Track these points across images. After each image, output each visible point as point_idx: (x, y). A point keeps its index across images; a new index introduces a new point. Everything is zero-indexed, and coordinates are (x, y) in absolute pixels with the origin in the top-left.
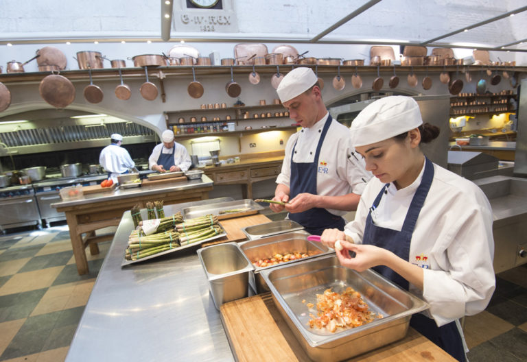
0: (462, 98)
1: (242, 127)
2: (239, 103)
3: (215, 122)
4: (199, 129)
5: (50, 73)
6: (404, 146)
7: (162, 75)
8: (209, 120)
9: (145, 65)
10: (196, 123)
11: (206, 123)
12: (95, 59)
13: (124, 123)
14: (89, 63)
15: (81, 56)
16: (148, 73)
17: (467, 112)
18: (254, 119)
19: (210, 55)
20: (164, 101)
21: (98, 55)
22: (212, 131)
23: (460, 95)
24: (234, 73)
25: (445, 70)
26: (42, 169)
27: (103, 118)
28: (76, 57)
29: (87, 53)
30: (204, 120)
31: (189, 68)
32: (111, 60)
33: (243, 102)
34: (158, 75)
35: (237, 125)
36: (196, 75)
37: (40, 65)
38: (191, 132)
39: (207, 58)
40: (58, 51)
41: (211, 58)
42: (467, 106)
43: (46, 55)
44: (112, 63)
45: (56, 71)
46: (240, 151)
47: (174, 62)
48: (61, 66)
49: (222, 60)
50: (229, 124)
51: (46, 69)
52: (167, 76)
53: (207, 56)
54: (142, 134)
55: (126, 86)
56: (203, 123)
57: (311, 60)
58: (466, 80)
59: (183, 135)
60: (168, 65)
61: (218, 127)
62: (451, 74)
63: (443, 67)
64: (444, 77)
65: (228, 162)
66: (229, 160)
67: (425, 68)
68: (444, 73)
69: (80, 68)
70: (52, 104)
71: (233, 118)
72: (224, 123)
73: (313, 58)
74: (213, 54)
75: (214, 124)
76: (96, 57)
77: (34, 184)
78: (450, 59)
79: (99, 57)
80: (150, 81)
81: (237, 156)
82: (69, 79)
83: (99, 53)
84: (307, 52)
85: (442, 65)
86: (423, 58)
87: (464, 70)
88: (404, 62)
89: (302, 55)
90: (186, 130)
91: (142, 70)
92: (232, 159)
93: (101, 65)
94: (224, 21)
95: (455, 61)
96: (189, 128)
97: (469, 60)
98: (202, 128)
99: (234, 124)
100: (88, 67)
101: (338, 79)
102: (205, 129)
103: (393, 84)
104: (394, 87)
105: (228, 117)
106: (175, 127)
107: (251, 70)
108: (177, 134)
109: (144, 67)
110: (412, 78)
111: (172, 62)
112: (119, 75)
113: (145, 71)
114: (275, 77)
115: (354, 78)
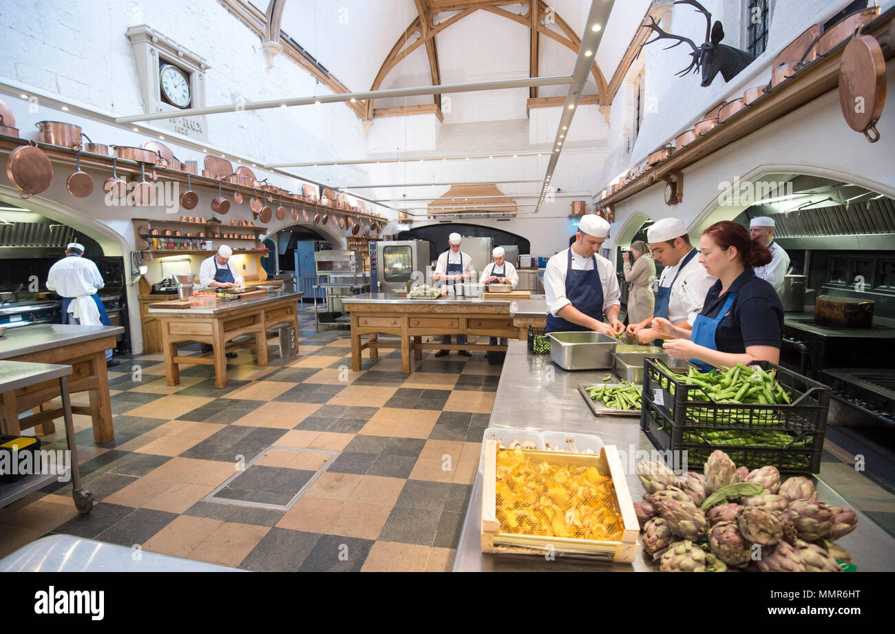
3: (192, 238)
4: (179, 245)
7: (155, 176)
8: (186, 234)
22: (190, 249)
24: (223, 189)
30: (180, 234)
34: (151, 175)
38: (171, 248)
44: (93, 146)
52: (160, 178)
59: (164, 250)
60: (163, 166)
61: (198, 245)
72: (204, 240)
73: (276, 188)
80: (146, 180)
87: (358, 217)
89: (263, 182)
90: (166, 245)
94: (195, 127)
95: (353, 208)
96: (168, 243)
97: (360, 209)
98: (182, 244)
99: (211, 242)
100: (74, 146)
101: (294, 212)
102: (185, 245)
103: (325, 221)
104: (325, 224)
105: (202, 235)
106: (155, 239)
107: (236, 189)
108: (158, 249)
109: (140, 163)
110: (334, 218)
111: (160, 162)
112: (112, 167)
113: (141, 167)
114: (252, 200)
115: (304, 212)
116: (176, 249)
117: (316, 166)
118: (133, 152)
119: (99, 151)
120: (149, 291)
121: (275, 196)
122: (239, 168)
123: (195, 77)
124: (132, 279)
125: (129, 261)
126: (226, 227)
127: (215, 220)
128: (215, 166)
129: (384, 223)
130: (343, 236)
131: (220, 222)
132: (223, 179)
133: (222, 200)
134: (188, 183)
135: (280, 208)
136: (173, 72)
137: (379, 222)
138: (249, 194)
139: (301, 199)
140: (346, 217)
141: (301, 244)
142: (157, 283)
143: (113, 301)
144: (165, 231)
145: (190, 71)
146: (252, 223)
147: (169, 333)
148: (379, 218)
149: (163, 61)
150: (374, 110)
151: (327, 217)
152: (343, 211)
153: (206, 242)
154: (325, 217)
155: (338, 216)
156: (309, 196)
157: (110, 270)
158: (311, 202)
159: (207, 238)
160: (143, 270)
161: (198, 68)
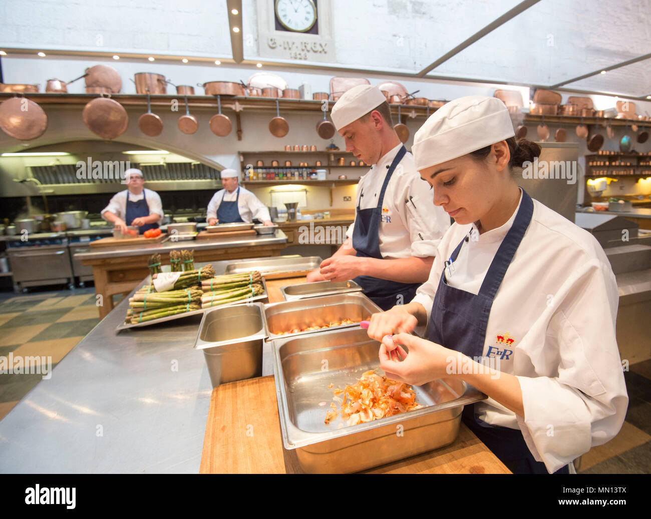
0: (602, 157)
1: (335, 175)
2: (333, 147)
3: (302, 168)
4: (281, 176)
5: (98, 96)
6: (486, 167)
7: (237, 107)
8: (295, 164)
9: (218, 93)
10: (278, 168)
11: (290, 168)
12: (155, 82)
13: (190, 164)
14: (149, 87)
15: (140, 78)
16: (221, 103)
17: (609, 173)
18: (350, 167)
19: (300, 87)
20: (240, 138)
21: (161, 78)
22: (297, 178)
23: (600, 153)
25: (582, 122)
26: (82, 215)
27: (164, 156)
28: (133, 79)
29: (148, 76)
30: (288, 164)
31: (273, 102)
32: (177, 85)
33: (337, 145)
34: (233, 107)
35: (330, 173)
36: (280, 109)
37: (88, 86)
38: (270, 178)
39: (296, 91)
40: (111, 71)
41: (301, 91)
42: (608, 167)
43: (96, 75)
44: (178, 88)
45: (106, 94)
46: (331, 205)
47: (254, 92)
48: (115, 89)
49: (314, 94)
50: (318, 171)
51: (94, 91)
52: (244, 108)
53: (297, 88)
54: (211, 179)
55: (192, 118)
56: (287, 168)
57: (422, 101)
58: (606, 134)
60: (247, 96)
61: (305, 174)
62: (590, 128)
63: (579, 119)
64: (581, 131)
65: (315, 218)
66: (317, 215)
67: (559, 118)
68: (581, 125)
69: (137, 92)
70: (98, 134)
71: (325, 164)
72: (313, 169)
73: (424, 99)
74: (303, 86)
75: (300, 170)
76: (159, 80)
77: (69, 232)
78: (588, 110)
79: (161, 81)
80: (223, 113)
81: (327, 211)
82: (123, 105)
83: (163, 76)
84: (418, 91)
85: (579, 116)
86: (556, 107)
87: (605, 124)
88: (534, 110)
89: (411, 95)
90: (265, 176)
91: (213, 100)
92: (320, 214)
93: (164, 90)
94: (319, 48)
96: (268, 173)
98: (284, 175)
99: (324, 171)
102: (289, 175)
105: (318, 163)
108: (253, 179)
109: (216, 96)
112: (185, 104)
128: (343, 87)
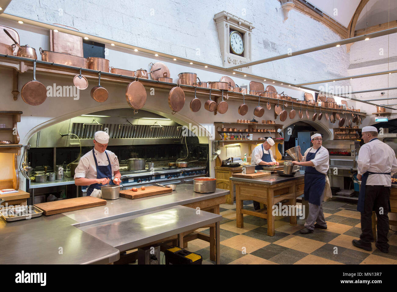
4: (236, 137)
10: (235, 133)
11: (240, 133)
20: (216, 114)
22: (242, 139)
24: (260, 101)
31: (241, 95)
33: (257, 120)
38: (232, 139)
59: (229, 140)
61: (246, 137)
64: (338, 116)
68: (337, 113)
72: (248, 134)
75: (244, 134)
87: (343, 113)
95: (339, 106)
96: (231, 136)
97: (345, 106)
98: (238, 137)
99: (252, 135)
100: (194, 84)
101: (301, 112)
102: (239, 137)
103: (320, 118)
104: (320, 120)
105: (247, 130)
106: (225, 134)
107: (267, 101)
108: (226, 140)
109: (221, 90)
110: (327, 115)
111: (230, 88)
112: (209, 94)
113: (222, 93)
114: (276, 106)
115: (307, 112)
116: (235, 140)
117: (334, 81)
118: (218, 84)
119: (203, 86)
120: (220, 165)
121: (290, 103)
122: (268, 86)
123: (247, 35)
124: (213, 157)
125: (212, 146)
126: (260, 125)
127: (254, 121)
128: (255, 87)
129: (364, 116)
130: (331, 128)
131: (257, 122)
132: (260, 95)
133: (260, 108)
134: (243, 99)
135: (292, 110)
136: (235, 35)
137: (359, 116)
138: (274, 103)
139: (305, 103)
140: (334, 114)
141: (300, 134)
142: (225, 160)
143: (203, 170)
144: (229, 128)
145: (244, 32)
146: (274, 122)
147: (240, 194)
148: (360, 113)
149: (231, 30)
150: (355, 31)
151: (322, 115)
152: (333, 109)
153: (250, 135)
154: (320, 114)
155: (329, 113)
156: (309, 101)
157: (201, 152)
158: (310, 105)
159: (250, 132)
160: (219, 152)
161: (248, 29)
